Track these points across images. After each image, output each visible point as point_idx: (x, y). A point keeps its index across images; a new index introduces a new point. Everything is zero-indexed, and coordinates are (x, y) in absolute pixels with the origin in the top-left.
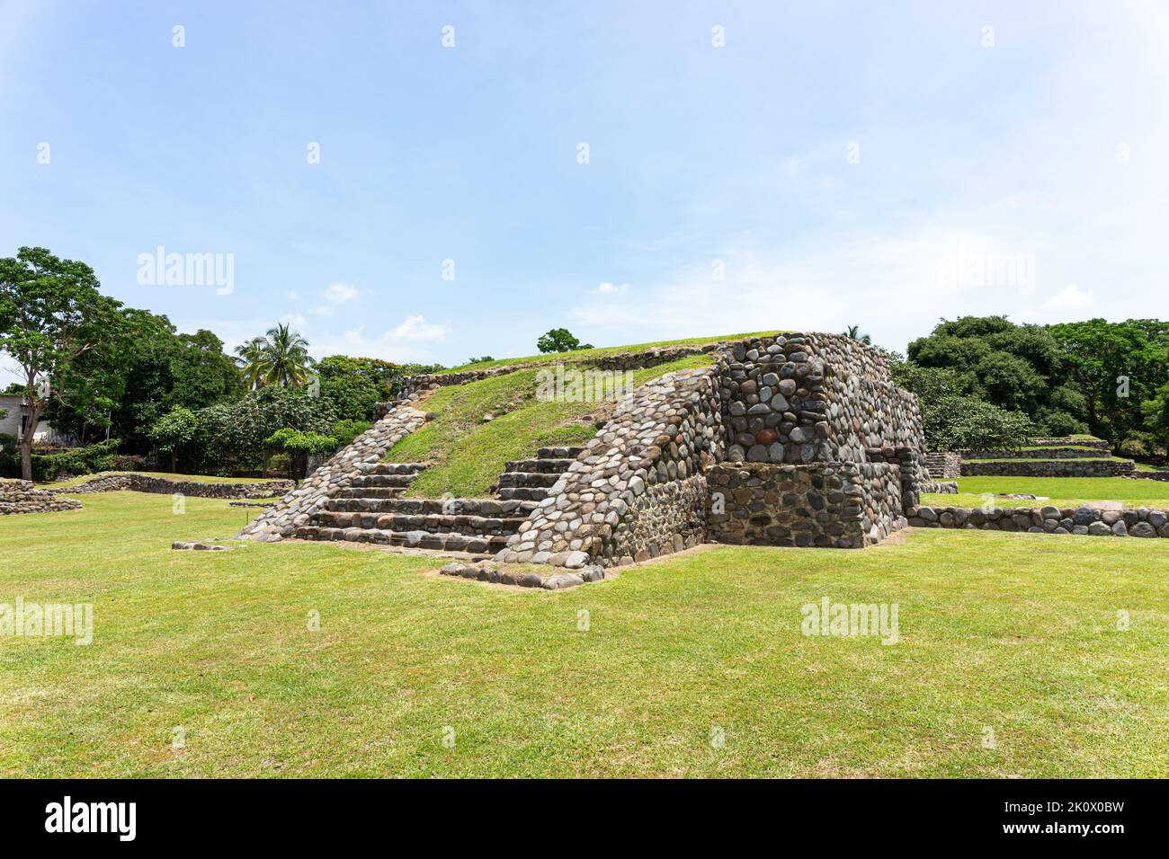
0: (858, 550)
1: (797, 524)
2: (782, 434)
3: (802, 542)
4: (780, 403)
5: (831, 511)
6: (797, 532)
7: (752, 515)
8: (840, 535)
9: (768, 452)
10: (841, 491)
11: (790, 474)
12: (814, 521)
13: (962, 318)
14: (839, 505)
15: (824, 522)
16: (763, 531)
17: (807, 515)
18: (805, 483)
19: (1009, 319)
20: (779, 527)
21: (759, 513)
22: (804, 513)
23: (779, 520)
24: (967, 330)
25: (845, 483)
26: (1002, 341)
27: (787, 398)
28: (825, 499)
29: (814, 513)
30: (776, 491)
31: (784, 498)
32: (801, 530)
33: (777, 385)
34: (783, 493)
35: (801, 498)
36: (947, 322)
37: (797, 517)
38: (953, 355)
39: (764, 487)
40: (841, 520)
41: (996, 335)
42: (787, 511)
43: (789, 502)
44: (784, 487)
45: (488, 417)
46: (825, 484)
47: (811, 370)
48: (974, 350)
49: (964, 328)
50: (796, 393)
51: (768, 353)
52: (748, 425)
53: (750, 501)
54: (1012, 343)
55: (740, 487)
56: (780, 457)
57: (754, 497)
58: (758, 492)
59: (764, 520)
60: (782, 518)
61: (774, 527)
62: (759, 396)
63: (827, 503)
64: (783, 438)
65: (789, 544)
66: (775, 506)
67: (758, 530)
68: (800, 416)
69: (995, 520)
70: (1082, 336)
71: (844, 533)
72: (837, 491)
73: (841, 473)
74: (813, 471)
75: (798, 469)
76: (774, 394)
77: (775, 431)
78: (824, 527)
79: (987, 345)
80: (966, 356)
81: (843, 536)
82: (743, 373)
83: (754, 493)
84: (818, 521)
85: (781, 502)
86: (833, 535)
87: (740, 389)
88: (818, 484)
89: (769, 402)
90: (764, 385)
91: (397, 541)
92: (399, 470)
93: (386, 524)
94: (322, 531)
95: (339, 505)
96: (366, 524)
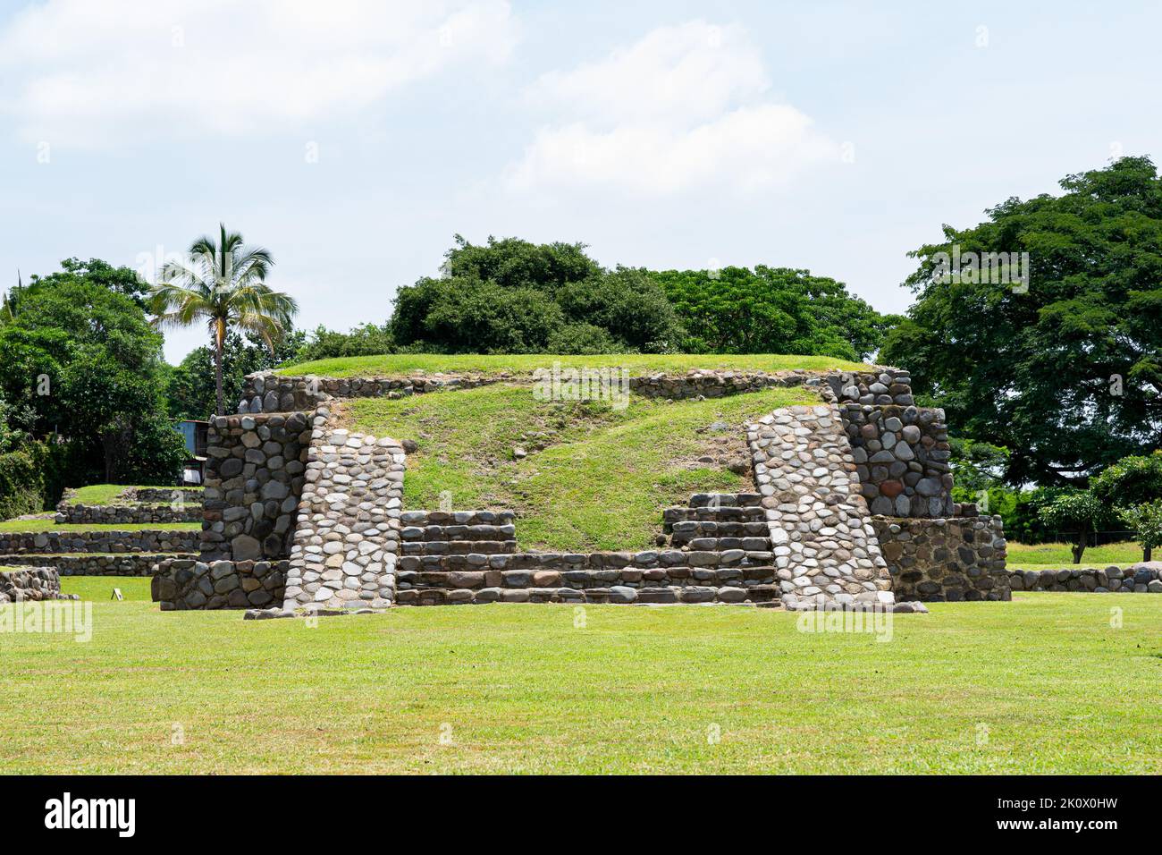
0: (1007, 602)
1: (948, 579)
2: (908, 485)
3: (952, 597)
4: (905, 452)
5: (981, 565)
6: (947, 588)
7: (903, 571)
8: (990, 589)
9: (894, 505)
10: (991, 545)
11: (942, 527)
12: (965, 576)
13: (499, 240)
14: (988, 559)
15: (975, 577)
16: (913, 588)
17: (958, 570)
18: (956, 537)
19: (590, 253)
20: (931, 583)
21: (910, 569)
22: (954, 568)
23: (930, 576)
24: (516, 270)
25: (994, 537)
26: (581, 300)
27: (912, 446)
28: (976, 553)
29: (965, 568)
30: (928, 545)
31: (935, 552)
32: (952, 585)
33: (901, 431)
34: (935, 548)
35: (953, 552)
36: (468, 247)
37: (948, 572)
38: (498, 322)
39: (916, 542)
40: (991, 574)
41: (572, 287)
42: (938, 566)
43: (940, 556)
44: (939, 541)
45: (520, 451)
46: (976, 538)
47: (935, 417)
48: (537, 316)
49: (510, 264)
50: (920, 442)
51: (870, 392)
52: (871, 474)
53: (901, 556)
54: (601, 306)
55: (891, 542)
56: (906, 510)
57: (905, 552)
58: (909, 547)
59: (916, 576)
60: (933, 574)
61: (926, 583)
62: (881, 441)
63: (978, 557)
64: (910, 490)
65: (940, 599)
66: (926, 561)
67: (908, 586)
68: (925, 467)
69: (1064, 582)
70: (716, 303)
71: (994, 587)
72: (987, 545)
73: (991, 527)
74: (963, 525)
75: (950, 522)
76: (898, 441)
77: (900, 482)
78: (974, 583)
79: (557, 306)
80: (522, 327)
81: (993, 590)
82: (862, 416)
83: (904, 548)
84: (968, 576)
85: (932, 557)
86: (982, 590)
87: (859, 433)
88: (969, 538)
89: (892, 449)
90: (887, 430)
91: (597, 599)
92: (479, 519)
93: (550, 582)
94: (449, 593)
95: (425, 564)
96: (514, 583)
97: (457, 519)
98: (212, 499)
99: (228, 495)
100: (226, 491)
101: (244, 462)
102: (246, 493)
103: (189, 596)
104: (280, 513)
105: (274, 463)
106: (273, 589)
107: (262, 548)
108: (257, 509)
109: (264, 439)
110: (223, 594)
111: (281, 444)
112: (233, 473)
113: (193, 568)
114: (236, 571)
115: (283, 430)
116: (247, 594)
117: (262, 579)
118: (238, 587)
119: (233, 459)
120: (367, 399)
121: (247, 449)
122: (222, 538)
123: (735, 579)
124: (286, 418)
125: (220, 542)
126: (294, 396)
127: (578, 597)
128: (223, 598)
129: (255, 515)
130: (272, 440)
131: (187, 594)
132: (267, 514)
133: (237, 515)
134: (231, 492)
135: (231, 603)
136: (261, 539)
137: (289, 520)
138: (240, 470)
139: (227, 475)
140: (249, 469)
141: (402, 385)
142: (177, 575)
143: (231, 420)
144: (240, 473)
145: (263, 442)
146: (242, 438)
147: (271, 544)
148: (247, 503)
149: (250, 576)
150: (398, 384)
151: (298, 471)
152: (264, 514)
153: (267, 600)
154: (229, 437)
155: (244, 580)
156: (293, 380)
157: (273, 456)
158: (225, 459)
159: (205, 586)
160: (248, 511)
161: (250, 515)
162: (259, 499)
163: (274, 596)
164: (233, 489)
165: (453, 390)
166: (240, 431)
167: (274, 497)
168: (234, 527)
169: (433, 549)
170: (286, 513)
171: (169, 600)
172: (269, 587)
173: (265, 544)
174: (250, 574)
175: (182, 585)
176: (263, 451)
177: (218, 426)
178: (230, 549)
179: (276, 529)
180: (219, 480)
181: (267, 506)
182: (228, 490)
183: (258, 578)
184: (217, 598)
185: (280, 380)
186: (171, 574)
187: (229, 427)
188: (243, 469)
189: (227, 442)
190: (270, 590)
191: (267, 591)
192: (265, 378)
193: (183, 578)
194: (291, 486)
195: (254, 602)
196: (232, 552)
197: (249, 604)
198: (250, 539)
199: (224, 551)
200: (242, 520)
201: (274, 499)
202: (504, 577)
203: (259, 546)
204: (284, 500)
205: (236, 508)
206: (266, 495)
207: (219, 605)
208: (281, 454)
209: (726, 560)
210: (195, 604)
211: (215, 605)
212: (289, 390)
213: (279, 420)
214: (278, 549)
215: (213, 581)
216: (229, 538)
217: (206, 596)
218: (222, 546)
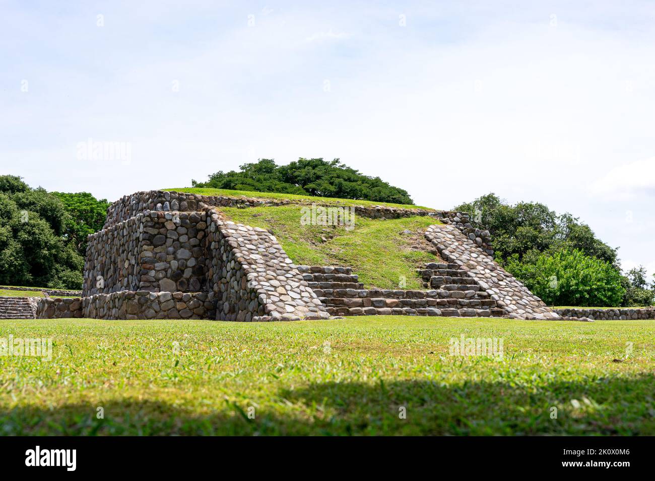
33: (475, 240)
91: (423, 313)
92: (337, 271)
93: (394, 305)
94: (351, 309)
95: (326, 294)
96: (378, 305)
97: (326, 271)
98: (149, 257)
99: (158, 256)
100: (156, 253)
101: (167, 237)
102: (168, 255)
103: (146, 312)
104: (187, 267)
105: (183, 239)
106: (194, 308)
107: (177, 286)
108: (174, 264)
109: (177, 225)
110: (165, 311)
111: (187, 229)
112: (160, 243)
113: (148, 296)
114: (173, 298)
115: (188, 221)
116: (179, 311)
117: (187, 303)
118: (174, 307)
119: (160, 236)
120: (225, 208)
121: (168, 230)
122: (154, 280)
123: (478, 305)
124: (189, 215)
125: (153, 282)
126: (188, 204)
127: (414, 313)
128: (166, 313)
129: (173, 267)
130: (181, 226)
131: (145, 311)
132: (180, 267)
133: (163, 267)
134: (160, 254)
135: (170, 317)
136: (176, 282)
137: (191, 271)
138: (164, 242)
139: (157, 244)
140: (169, 241)
141: (243, 202)
142: (139, 299)
143: (159, 213)
144: (165, 244)
145: (177, 227)
146: (165, 224)
147: (182, 283)
148: (168, 260)
149: (181, 301)
150: (241, 201)
151: (196, 244)
152: (178, 267)
153: (190, 315)
154: (158, 223)
155: (177, 303)
156: (186, 195)
157: (182, 235)
158: (155, 235)
159: (156, 306)
160: (168, 265)
161: (170, 267)
162: (175, 258)
163: (194, 313)
164: (160, 252)
165: (270, 206)
166: (165, 220)
167: (183, 258)
168: (161, 274)
169: (324, 286)
170: (189, 267)
171: (135, 314)
172: (192, 307)
173: (178, 283)
174: (180, 300)
175: (142, 305)
176: (177, 232)
177: (152, 216)
178: (159, 286)
179: (185, 276)
180: (152, 247)
181: (180, 262)
182: (158, 253)
183: (185, 302)
184: (162, 313)
185: (179, 194)
186: (135, 299)
187: (158, 217)
188: (166, 241)
189: (157, 226)
190: (192, 309)
191: (190, 309)
192: (170, 192)
193: (142, 301)
194: (192, 252)
195: (183, 316)
196: (160, 288)
197: (180, 317)
198: (170, 281)
199: (155, 287)
200: (165, 270)
201: (183, 259)
202: (372, 302)
203: (175, 285)
204: (188, 260)
205: (162, 263)
206: (179, 256)
207: (163, 317)
208: (187, 234)
209: (468, 296)
210: (150, 317)
211: (160, 317)
212: (184, 200)
213: (186, 215)
214: (186, 287)
215: (160, 303)
216: (158, 280)
217: (156, 312)
218: (154, 284)
